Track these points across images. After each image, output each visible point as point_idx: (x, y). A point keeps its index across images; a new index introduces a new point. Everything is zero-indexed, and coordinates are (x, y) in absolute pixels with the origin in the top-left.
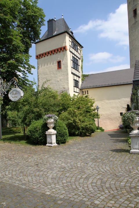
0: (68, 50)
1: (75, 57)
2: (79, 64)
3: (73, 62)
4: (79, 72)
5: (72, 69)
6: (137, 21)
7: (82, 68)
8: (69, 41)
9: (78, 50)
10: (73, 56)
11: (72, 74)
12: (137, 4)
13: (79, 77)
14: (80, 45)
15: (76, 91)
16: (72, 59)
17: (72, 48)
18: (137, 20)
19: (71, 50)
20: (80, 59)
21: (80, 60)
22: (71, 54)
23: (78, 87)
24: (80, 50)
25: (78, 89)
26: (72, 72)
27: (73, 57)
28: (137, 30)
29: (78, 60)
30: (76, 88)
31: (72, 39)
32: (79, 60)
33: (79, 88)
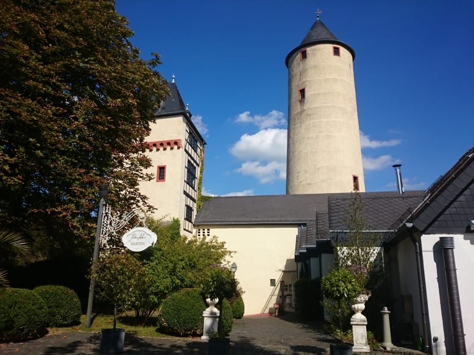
0: (182, 148)
1: (192, 162)
2: (196, 176)
3: (189, 171)
4: (195, 191)
5: (186, 183)
6: (304, 110)
7: (200, 183)
8: (186, 130)
9: (196, 148)
10: (190, 159)
11: (184, 194)
12: (306, 81)
13: (194, 200)
14: (202, 140)
15: (187, 229)
16: (187, 166)
17: (189, 144)
18: (305, 108)
19: (187, 148)
20: (198, 165)
21: (199, 168)
22: (187, 155)
23: (190, 221)
24: (200, 148)
25: (190, 223)
26: (185, 190)
27: (189, 162)
28: (304, 124)
29: (195, 168)
30: (187, 222)
31: (190, 128)
32: (197, 167)
33: (192, 223)
